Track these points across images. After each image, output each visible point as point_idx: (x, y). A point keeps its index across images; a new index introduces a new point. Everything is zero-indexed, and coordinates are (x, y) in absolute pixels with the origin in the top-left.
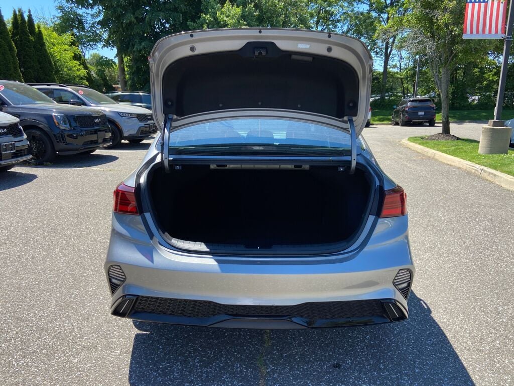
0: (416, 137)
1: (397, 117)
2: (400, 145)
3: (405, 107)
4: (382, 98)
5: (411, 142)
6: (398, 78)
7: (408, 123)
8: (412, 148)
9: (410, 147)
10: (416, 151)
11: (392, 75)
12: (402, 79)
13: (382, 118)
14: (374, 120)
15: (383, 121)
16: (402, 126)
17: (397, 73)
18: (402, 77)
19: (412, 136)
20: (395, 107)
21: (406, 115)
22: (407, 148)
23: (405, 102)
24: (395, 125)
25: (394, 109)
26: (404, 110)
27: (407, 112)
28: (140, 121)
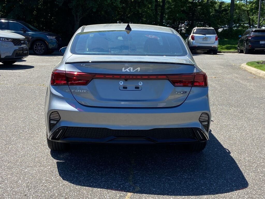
0: (253, 62)
1: (242, 45)
2: (240, 68)
3: (248, 37)
4: (230, 28)
5: (249, 65)
6: (244, 10)
7: (251, 51)
8: (249, 71)
9: (247, 70)
10: (251, 73)
11: (239, 7)
12: (248, 11)
13: (229, 47)
14: (222, 49)
15: (229, 49)
16: (245, 53)
17: (243, 5)
18: (248, 9)
19: (249, 61)
20: (240, 36)
21: (250, 44)
22: (245, 70)
23: (249, 33)
24: (240, 53)
25: (240, 38)
26: (248, 39)
27: (250, 41)
28: (15, 45)
